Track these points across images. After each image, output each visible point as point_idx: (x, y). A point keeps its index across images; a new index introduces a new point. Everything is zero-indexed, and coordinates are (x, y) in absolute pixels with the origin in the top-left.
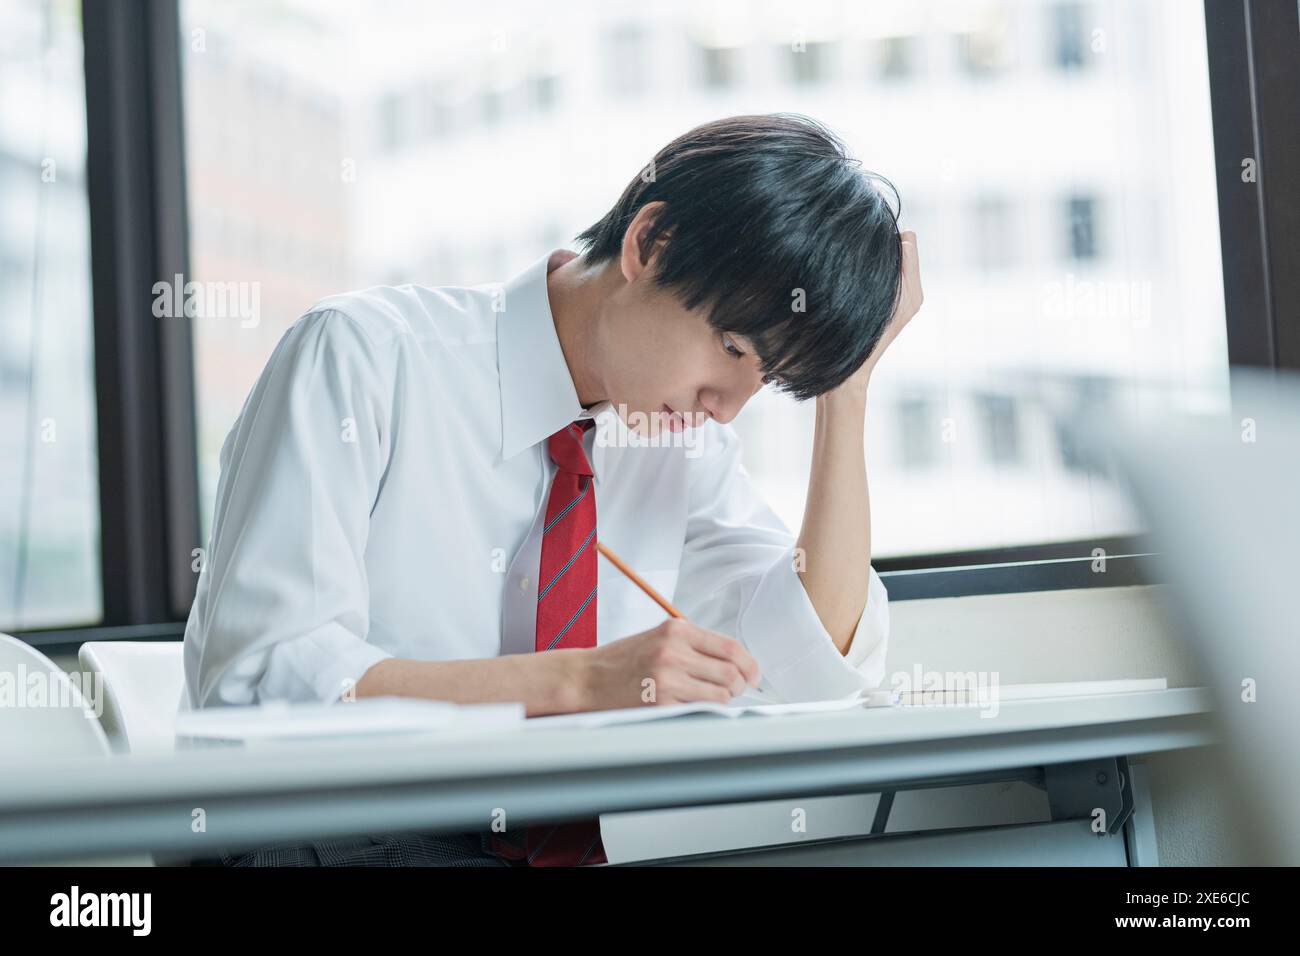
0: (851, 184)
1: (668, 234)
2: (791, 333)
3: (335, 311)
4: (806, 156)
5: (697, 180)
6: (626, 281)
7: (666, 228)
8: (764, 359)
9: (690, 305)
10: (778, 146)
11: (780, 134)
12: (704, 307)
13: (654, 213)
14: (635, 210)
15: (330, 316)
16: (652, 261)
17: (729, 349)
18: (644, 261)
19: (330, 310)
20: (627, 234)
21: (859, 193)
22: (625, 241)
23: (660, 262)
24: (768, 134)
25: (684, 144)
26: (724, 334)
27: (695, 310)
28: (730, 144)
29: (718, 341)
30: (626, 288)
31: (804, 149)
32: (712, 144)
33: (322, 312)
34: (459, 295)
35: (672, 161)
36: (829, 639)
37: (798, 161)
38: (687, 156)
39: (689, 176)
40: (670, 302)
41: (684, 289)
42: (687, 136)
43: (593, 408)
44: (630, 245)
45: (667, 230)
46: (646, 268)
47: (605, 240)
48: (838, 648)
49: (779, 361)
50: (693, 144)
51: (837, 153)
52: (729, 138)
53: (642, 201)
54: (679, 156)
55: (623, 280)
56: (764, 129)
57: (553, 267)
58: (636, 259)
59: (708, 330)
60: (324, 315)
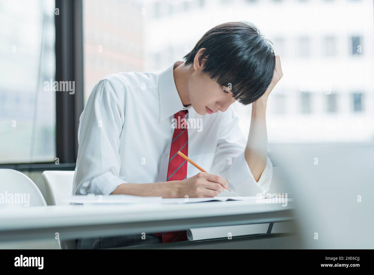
0: (260, 43)
1: (207, 57)
2: (241, 86)
3: (107, 80)
4: (247, 35)
5: (215, 42)
6: (195, 70)
7: (206, 55)
8: (234, 93)
9: (212, 78)
10: (239, 32)
11: (239, 28)
12: (215, 79)
13: (203, 51)
14: (198, 50)
15: (105, 82)
16: (202, 65)
17: (224, 91)
18: (200, 65)
19: (105, 80)
20: (195, 57)
21: (262, 45)
22: (195, 59)
23: (204, 65)
24: (236, 28)
25: (212, 31)
26: (222, 86)
27: (213, 79)
28: (225, 31)
29: (221, 89)
30: (195, 73)
31: (246, 33)
32: (220, 31)
33: (103, 80)
34: (148, 75)
35: (208, 36)
36: (253, 176)
37: (244, 36)
38: (213, 35)
39: (212, 41)
40: (207, 77)
41: (211, 73)
42: (214, 28)
43: (187, 107)
44: (196, 60)
45: (206, 56)
46: (201, 67)
47: (190, 58)
48: (256, 180)
49: (237, 94)
50: (215, 31)
51: (257, 34)
52: (224, 29)
53: (200, 48)
54: (210, 34)
55: (194, 70)
56: (235, 27)
57: (175, 66)
58: (198, 64)
59: (217, 85)
60: (104, 81)
